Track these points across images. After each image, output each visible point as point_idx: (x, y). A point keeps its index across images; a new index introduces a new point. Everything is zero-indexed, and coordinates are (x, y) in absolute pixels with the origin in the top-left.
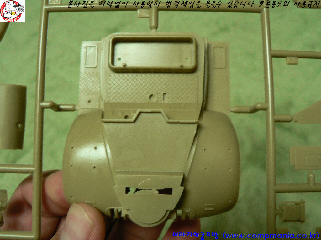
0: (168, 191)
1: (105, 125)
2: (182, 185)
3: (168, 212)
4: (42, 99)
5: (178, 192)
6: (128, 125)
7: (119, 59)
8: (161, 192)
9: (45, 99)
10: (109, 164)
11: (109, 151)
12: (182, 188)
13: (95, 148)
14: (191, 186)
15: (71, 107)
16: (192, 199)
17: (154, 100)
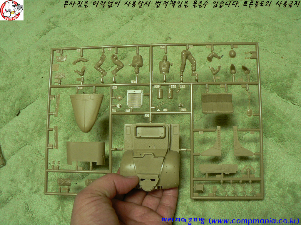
0: (154, 180)
1: (134, 158)
2: (158, 178)
3: (154, 187)
4: (112, 148)
5: (157, 180)
6: (142, 158)
7: (138, 133)
8: (152, 180)
9: (113, 147)
10: (135, 171)
11: (135, 166)
12: (158, 179)
13: (131, 166)
14: (161, 178)
15: (121, 149)
16: (161, 182)
17: (151, 148)
